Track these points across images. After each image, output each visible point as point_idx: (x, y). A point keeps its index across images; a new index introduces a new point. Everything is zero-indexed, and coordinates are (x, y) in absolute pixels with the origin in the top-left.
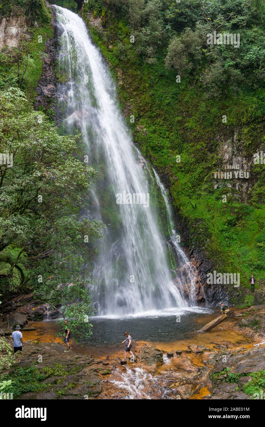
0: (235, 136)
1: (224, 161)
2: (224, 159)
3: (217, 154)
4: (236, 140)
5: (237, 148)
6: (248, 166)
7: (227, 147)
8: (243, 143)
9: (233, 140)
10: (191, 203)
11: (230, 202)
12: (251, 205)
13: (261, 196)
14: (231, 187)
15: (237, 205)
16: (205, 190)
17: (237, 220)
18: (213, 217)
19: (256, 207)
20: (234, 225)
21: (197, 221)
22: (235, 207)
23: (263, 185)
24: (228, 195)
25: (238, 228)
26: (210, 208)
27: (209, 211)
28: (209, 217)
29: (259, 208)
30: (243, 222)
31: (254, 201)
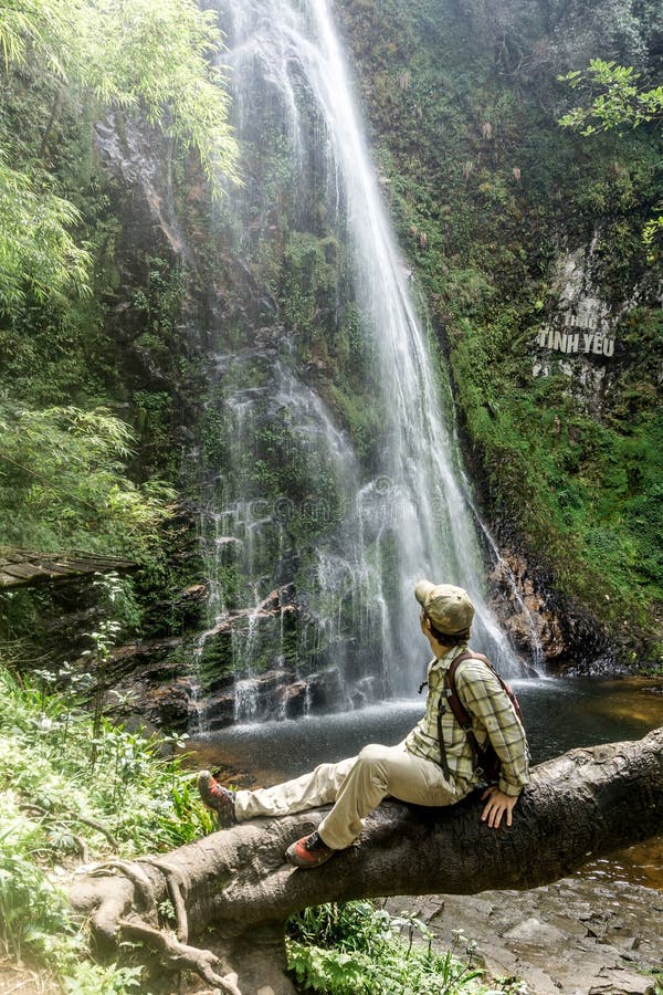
0: (594, 241)
1: (562, 305)
2: (562, 297)
3: (550, 283)
4: (595, 252)
5: (592, 275)
6: (611, 325)
7: (573, 266)
8: (609, 263)
9: (587, 250)
10: (486, 405)
11: (569, 412)
12: (611, 424)
13: (634, 404)
14: (570, 373)
15: (581, 423)
16: (511, 377)
17: (581, 460)
18: (532, 448)
19: (620, 431)
20: (573, 471)
21: (500, 453)
22: (578, 426)
23: (641, 378)
24: (564, 394)
25: (582, 479)
26: (524, 423)
27: (523, 431)
28: (525, 445)
29: (628, 434)
30: (592, 465)
31: (618, 417)
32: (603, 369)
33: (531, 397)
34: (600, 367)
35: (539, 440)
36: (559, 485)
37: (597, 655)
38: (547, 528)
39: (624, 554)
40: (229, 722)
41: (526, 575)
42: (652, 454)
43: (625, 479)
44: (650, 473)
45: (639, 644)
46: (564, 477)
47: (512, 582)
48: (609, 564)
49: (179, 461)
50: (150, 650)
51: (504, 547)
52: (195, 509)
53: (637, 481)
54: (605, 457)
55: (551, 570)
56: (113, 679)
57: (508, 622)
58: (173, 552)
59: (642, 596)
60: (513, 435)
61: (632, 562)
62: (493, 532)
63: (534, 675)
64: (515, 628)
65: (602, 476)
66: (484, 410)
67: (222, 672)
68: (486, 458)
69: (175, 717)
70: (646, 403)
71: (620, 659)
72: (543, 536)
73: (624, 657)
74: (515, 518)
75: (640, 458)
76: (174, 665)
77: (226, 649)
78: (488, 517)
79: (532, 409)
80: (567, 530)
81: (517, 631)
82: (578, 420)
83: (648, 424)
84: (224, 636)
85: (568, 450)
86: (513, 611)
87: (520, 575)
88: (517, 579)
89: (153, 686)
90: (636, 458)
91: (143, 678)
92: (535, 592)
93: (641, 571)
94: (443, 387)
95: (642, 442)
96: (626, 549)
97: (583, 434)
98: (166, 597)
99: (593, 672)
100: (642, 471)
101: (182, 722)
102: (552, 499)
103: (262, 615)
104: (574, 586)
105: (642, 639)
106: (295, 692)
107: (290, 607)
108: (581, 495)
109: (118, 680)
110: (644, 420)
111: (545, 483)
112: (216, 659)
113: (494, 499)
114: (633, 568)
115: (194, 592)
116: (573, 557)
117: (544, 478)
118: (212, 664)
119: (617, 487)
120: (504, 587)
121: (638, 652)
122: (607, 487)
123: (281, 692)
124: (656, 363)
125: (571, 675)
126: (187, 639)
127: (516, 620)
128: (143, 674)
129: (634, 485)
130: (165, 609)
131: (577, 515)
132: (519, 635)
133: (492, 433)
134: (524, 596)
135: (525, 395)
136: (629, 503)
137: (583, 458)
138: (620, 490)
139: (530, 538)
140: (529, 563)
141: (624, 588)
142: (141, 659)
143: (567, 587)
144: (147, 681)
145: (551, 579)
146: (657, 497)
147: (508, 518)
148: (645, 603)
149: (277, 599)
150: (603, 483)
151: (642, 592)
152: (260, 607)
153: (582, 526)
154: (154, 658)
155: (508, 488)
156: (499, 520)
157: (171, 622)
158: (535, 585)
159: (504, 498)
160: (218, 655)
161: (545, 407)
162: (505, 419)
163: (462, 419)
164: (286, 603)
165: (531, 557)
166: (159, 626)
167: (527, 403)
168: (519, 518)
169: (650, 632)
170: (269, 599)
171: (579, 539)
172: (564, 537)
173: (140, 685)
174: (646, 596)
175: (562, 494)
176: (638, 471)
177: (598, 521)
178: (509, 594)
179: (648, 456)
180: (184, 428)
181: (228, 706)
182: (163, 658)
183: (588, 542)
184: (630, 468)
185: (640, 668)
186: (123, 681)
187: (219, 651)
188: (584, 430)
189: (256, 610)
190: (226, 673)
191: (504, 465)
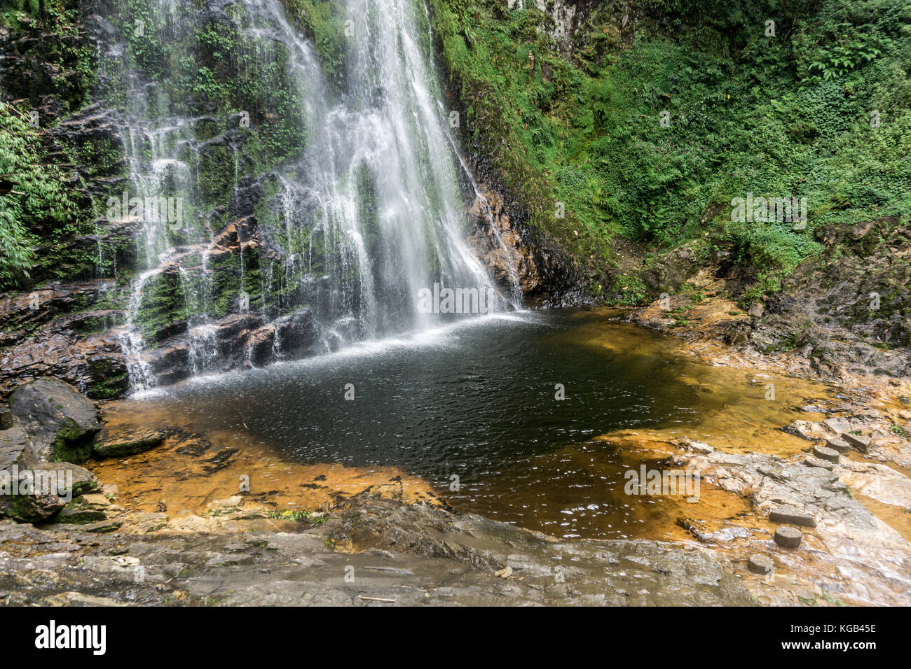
10: (462, 33)
11: (542, 49)
12: (580, 64)
13: (602, 46)
14: (543, 8)
15: (554, 61)
16: (487, 6)
17: (553, 98)
18: (508, 82)
19: (588, 71)
20: (546, 109)
21: (477, 86)
22: (550, 64)
23: (607, 20)
24: (538, 30)
25: (554, 118)
26: (501, 57)
27: (499, 65)
28: (501, 80)
29: (595, 75)
30: (563, 105)
31: (587, 58)
32: (574, 8)
33: (507, 30)
34: (571, 6)
35: (514, 76)
36: (532, 122)
37: (567, 288)
38: (521, 164)
39: (591, 192)
40: (182, 375)
41: (503, 211)
42: (616, 96)
43: (592, 120)
44: (614, 115)
45: (604, 277)
46: (538, 114)
47: (490, 217)
48: (577, 201)
49: (94, 59)
50: (71, 295)
51: (481, 182)
52: (121, 122)
53: (602, 122)
54: (574, 97)
55: (526, 207)
56: (23, 331)
57: (486, 258)
58: (94, 175)
59: (606, 232)
60: (489, 69)
61: (597, 200)
62: (471, 166)
63: (511, 308)
64: (493, 263)
65: (571, 115)
66: (460, 39)
67: (170, 318)
68: (464, 91)
69: (110, 374)
70: (611, 45)
71: (588, 291)
72: (519, 173)
73: (591, 289)
74: (491, 154)
75: (605, 100)
76: (107, 312)
77: (173, 291)
78: (466, 152)
79: (508, 42)
80: (540, 167)
81: (495, 266)
82: (550, 57)
83: (613, 67)
84: (171, 277)
85: (540, 87)
86: (492, 246)
87: (497, 211)
88: (495, 215)
89: (79, 338)
90: (601, 99)
91: (64, 329)
92: (511, 227)
93: (605, 208)
94: (418, 6)
95: (606, 84)
96: (592, 187)
97: (555, 72)
98: (88, 230)
99: (564, 304)
100: (606, 113)
101: (118, 379)
102: (527, 136)
103: (218, 252)
104: (547, 222)
105: (607, 272)
106: (262, 337)
107: (251, 243)
108: (552, 134)
109: (29, 333)
110: (609, 63)
111: (520, 119)
112: (161, 304)
113: (472, 133)
114: (598, 205)
115: (128, 225)
116: (545, 194)
117: (519, 114)
118: (155, 309)
119: (585, 128)
120: (483, 223)
121: (603, 284)
122: (576, 127)
123: (245, 338)
124: (621, 6)
125: (545, 307)
126: (122, 281)
127: (494, 255)
128: (64, 325)
129: (600, 126)
130: (89, 245)
131: (549, 153)
132: (497, 270)
133: (468, 64)
134: (502, 232)
135: (501, 27)
136: (596, 143)
137: (555, 97)
138: (587, 131)
139: (506, 174)
140: (505, 198)
141: (590, 225)
142: (59, 306)
143: (541, 223)
144: (70, 332)
145: (526, 215)
146: (619, 138)
147: (484, 154)
148: (608, 238)
149: (235, 233)
150: (572, 122)
151: (605, 227)
152: (213, 243)
153: (553, 163)
154: (77, 304)
155: (485, 122)
156: (476, 155)
157: (98, 260)
158: (511, 220)
159: (481, 132)
160: (164, 299)
161: (520, 41)
162: (482, 51)
163: (439, 46)
164: (246, 237)
165: (508, 193)
166: (83, 266)
167: (503, 35)
168: (496, 154)
169: (613, 265)
170: (225, 233)
171: (551, 177)
172: (538, 175)
173: (59, 338)
174: (609, 232)
175: (536, 131)
176: (603, 113)
177: (568, 160)
178: (487, 230)
179: (613, 98)
180: (99, 18)
181: (181, 356)
182: (91, 304)
183: (559, 180)
184: (597, 109)
185: (605, 299)
186: (36, 333)
187: (165, 294)
188: (556, 69)
189: (210, 246)
190: (176, 319)
191: (481, 98)
